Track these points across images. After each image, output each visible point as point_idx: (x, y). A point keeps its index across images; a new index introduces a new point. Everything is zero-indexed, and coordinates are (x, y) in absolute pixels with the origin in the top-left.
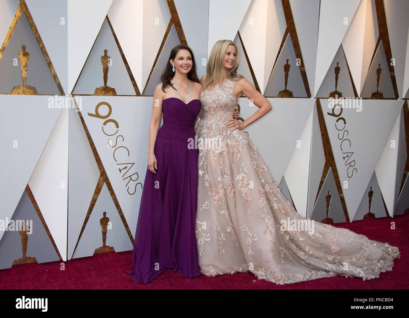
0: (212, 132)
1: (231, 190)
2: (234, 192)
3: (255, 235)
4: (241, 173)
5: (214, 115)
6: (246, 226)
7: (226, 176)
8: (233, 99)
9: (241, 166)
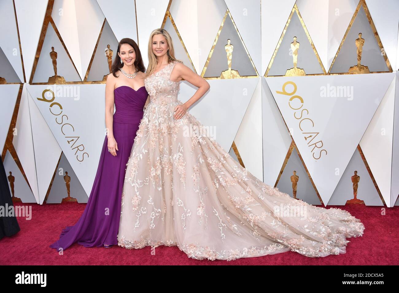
0: (155, 115)
1: (168, 169)
2: (171, 171)
3: (189, 210)
4: (178, 152)
5: (157, 100)
6: (182, 202)
7: (165, 156)
8: (171, 84)
9: (178, 147)
